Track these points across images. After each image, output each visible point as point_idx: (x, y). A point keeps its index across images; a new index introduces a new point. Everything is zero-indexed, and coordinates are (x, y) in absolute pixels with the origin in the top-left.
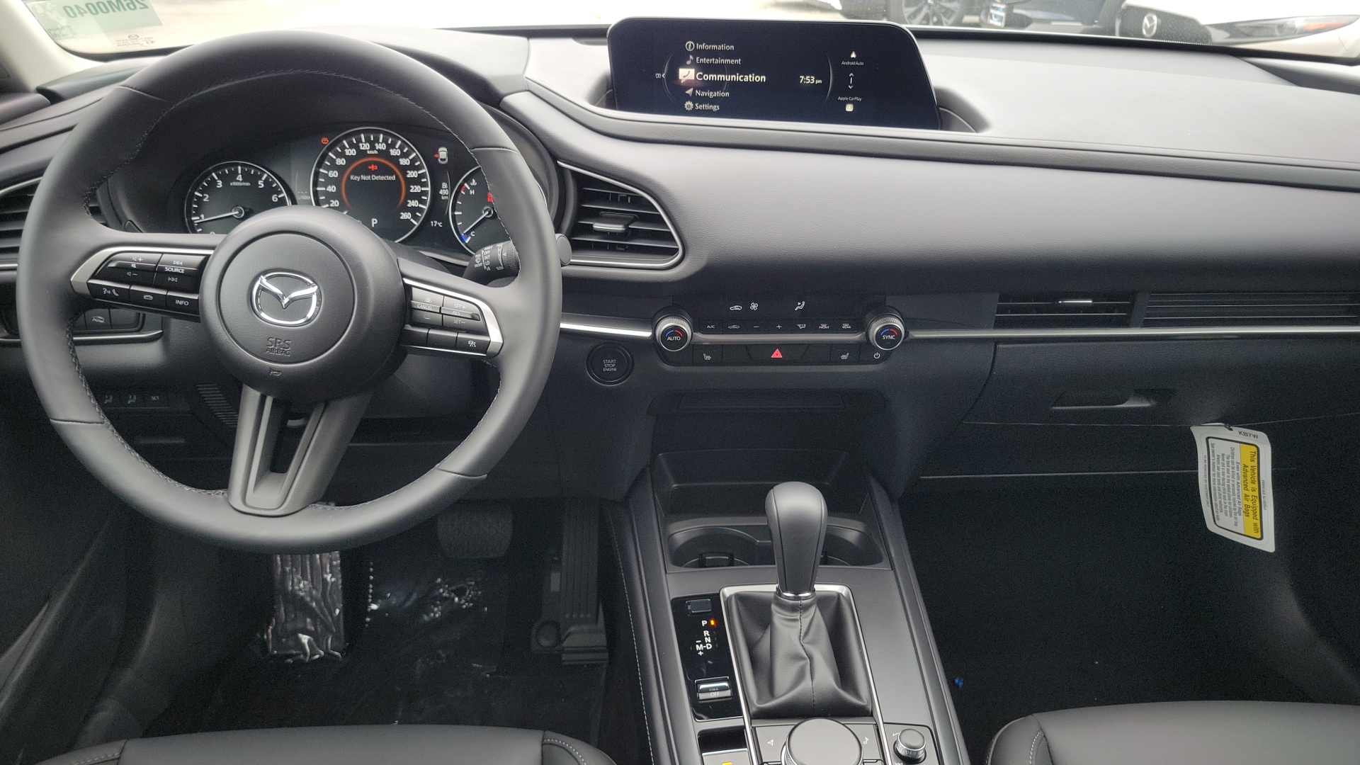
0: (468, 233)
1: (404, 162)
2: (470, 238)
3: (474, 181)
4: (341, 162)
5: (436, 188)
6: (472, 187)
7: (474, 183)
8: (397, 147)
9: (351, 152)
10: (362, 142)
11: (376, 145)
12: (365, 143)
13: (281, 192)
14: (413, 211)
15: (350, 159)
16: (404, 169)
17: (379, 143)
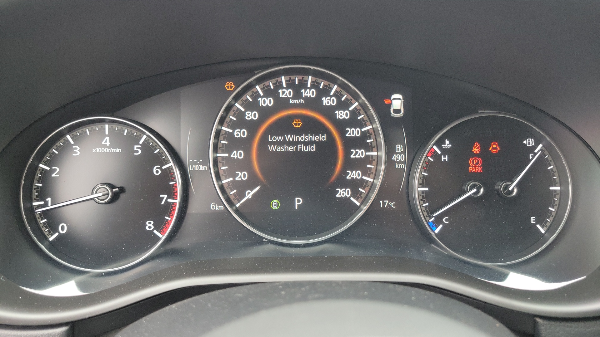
0: (438, 220)
1: (341, 115)
2: (441, 226)
3: (447, 142)
4: (251, 116)
5: (390, 151)
6: (444, 152)
7: (447, 144)
8: (332, 94)
9: (266, 102)
10: (283, 88)
11: (303, 91)
12: (287, 88)
13: (167, 162)
14: (355, 185)
15: (265, 113)
16: (342, 126)
17: (306, 88)
